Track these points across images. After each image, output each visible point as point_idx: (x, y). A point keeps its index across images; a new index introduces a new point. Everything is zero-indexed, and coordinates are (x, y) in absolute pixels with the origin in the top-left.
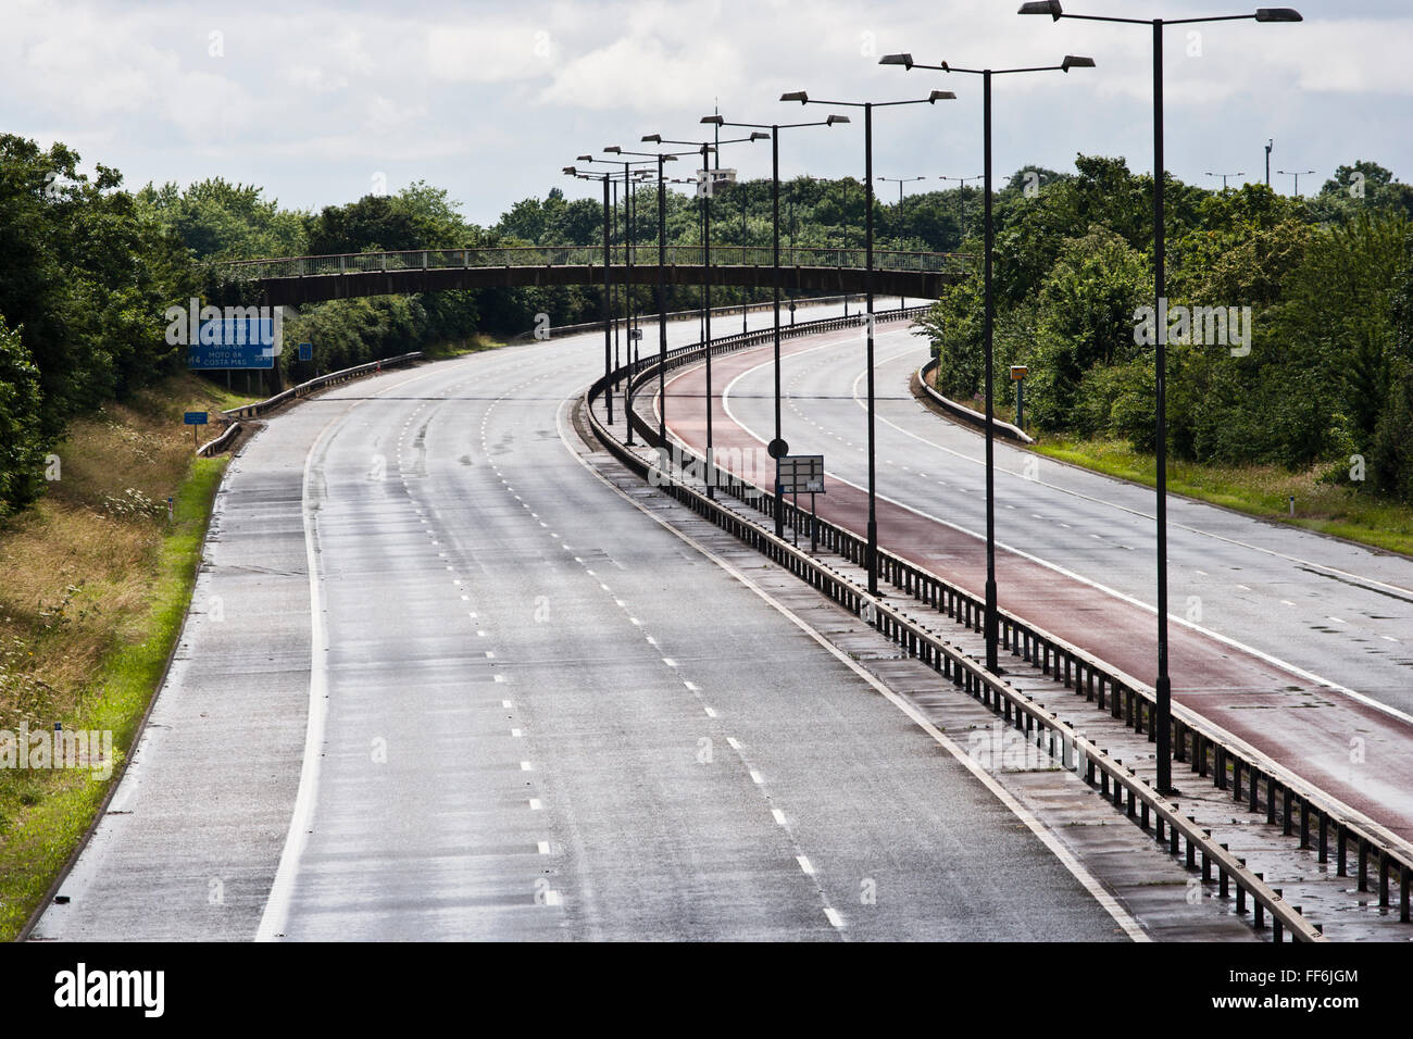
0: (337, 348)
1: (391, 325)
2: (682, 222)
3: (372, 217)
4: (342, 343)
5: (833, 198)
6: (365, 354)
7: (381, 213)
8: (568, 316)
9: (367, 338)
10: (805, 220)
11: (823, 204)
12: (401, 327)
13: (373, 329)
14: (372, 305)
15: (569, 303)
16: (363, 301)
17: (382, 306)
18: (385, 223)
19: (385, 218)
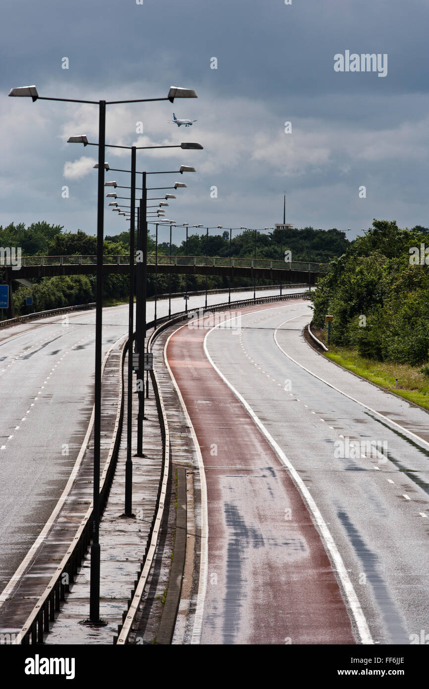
0: (49, 300)
1: (80, 290)
2: (252, 247)
3: (78, 240)
4: (53, 298)
5: (320, 238)
6: (65, 303)
7: (82, 238)
8: (179, 289)
9: (66, 295)
10: (307, 247)
11: (316, 240)
12: (86, 291)
13: (70, 291)
14: (72, 280)
15: (180, 283)
16: (67, 279)
17: (76, 281)
18: (84, 243)
19: (84, 241)
